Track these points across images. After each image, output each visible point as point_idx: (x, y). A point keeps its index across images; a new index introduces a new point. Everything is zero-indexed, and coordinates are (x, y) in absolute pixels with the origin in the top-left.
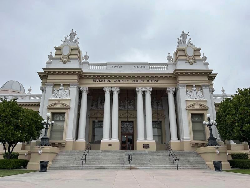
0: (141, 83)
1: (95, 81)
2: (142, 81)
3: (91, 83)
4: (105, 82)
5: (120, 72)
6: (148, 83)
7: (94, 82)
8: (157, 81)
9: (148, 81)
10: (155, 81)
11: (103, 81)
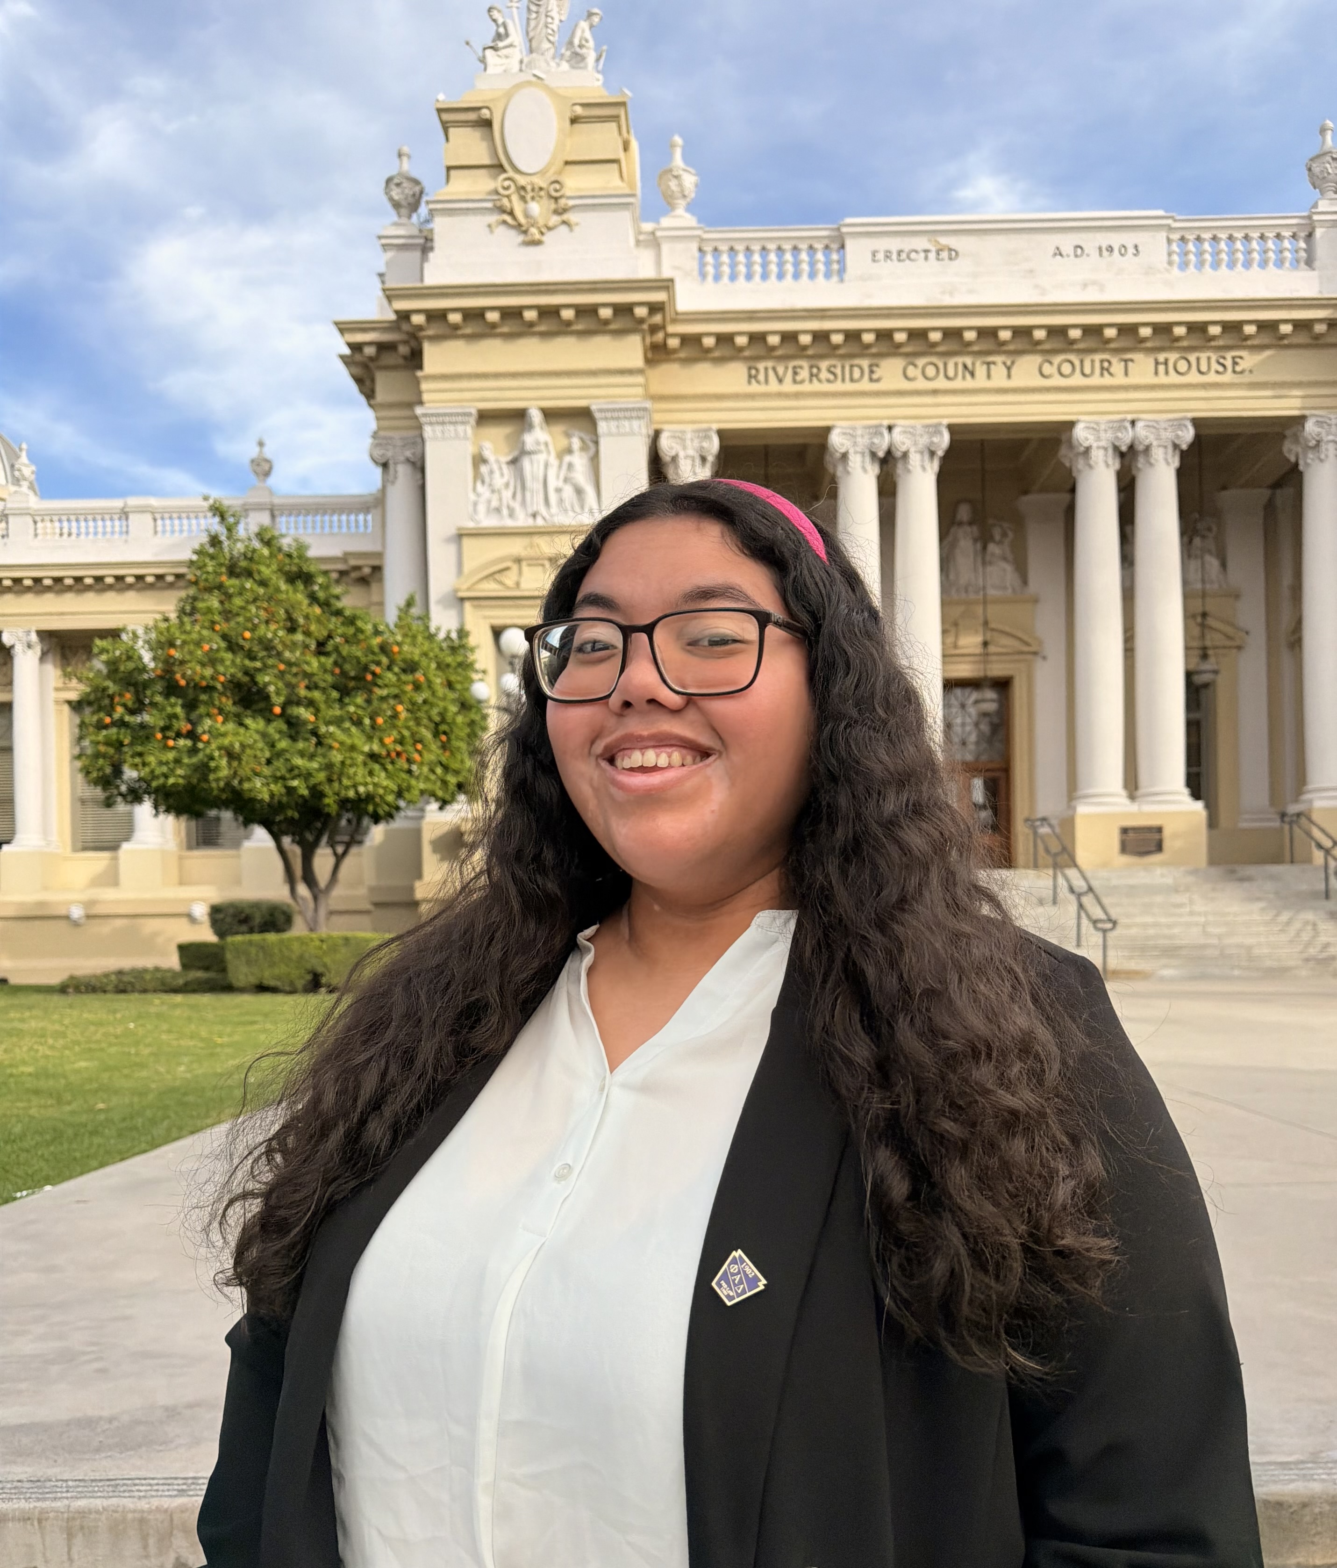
0: (1107, 380)
1: (761, 377)
2: (1117, 367)
3: (736, 396)
4: (838, 386)
5: (947, 301)
6: (1162, 379)
7: (755, 388)
8: (1229, 363)
9: (1161, 368)
10: (1215, 366)
11: (824, 375)
